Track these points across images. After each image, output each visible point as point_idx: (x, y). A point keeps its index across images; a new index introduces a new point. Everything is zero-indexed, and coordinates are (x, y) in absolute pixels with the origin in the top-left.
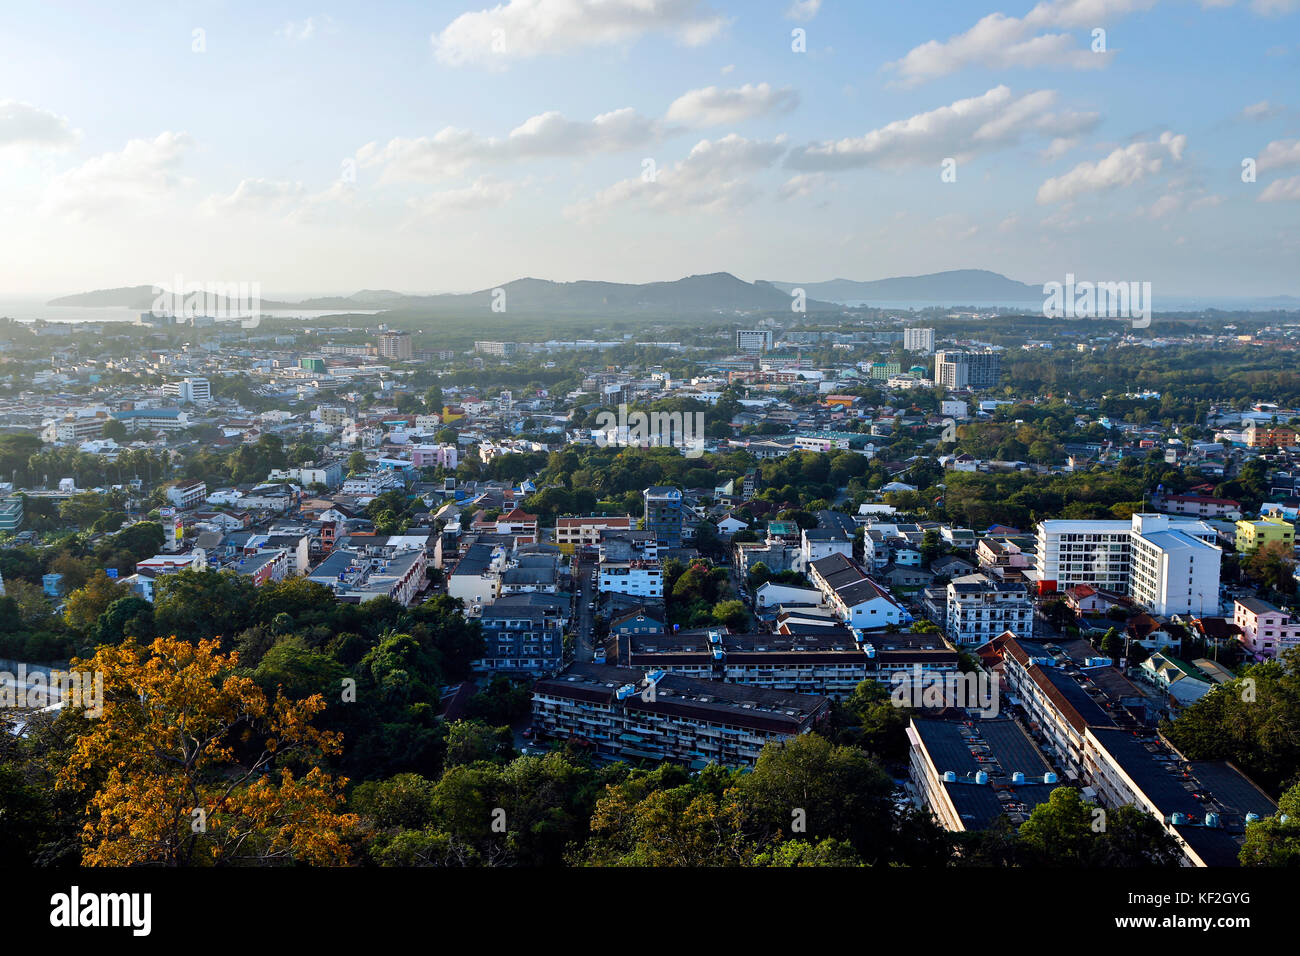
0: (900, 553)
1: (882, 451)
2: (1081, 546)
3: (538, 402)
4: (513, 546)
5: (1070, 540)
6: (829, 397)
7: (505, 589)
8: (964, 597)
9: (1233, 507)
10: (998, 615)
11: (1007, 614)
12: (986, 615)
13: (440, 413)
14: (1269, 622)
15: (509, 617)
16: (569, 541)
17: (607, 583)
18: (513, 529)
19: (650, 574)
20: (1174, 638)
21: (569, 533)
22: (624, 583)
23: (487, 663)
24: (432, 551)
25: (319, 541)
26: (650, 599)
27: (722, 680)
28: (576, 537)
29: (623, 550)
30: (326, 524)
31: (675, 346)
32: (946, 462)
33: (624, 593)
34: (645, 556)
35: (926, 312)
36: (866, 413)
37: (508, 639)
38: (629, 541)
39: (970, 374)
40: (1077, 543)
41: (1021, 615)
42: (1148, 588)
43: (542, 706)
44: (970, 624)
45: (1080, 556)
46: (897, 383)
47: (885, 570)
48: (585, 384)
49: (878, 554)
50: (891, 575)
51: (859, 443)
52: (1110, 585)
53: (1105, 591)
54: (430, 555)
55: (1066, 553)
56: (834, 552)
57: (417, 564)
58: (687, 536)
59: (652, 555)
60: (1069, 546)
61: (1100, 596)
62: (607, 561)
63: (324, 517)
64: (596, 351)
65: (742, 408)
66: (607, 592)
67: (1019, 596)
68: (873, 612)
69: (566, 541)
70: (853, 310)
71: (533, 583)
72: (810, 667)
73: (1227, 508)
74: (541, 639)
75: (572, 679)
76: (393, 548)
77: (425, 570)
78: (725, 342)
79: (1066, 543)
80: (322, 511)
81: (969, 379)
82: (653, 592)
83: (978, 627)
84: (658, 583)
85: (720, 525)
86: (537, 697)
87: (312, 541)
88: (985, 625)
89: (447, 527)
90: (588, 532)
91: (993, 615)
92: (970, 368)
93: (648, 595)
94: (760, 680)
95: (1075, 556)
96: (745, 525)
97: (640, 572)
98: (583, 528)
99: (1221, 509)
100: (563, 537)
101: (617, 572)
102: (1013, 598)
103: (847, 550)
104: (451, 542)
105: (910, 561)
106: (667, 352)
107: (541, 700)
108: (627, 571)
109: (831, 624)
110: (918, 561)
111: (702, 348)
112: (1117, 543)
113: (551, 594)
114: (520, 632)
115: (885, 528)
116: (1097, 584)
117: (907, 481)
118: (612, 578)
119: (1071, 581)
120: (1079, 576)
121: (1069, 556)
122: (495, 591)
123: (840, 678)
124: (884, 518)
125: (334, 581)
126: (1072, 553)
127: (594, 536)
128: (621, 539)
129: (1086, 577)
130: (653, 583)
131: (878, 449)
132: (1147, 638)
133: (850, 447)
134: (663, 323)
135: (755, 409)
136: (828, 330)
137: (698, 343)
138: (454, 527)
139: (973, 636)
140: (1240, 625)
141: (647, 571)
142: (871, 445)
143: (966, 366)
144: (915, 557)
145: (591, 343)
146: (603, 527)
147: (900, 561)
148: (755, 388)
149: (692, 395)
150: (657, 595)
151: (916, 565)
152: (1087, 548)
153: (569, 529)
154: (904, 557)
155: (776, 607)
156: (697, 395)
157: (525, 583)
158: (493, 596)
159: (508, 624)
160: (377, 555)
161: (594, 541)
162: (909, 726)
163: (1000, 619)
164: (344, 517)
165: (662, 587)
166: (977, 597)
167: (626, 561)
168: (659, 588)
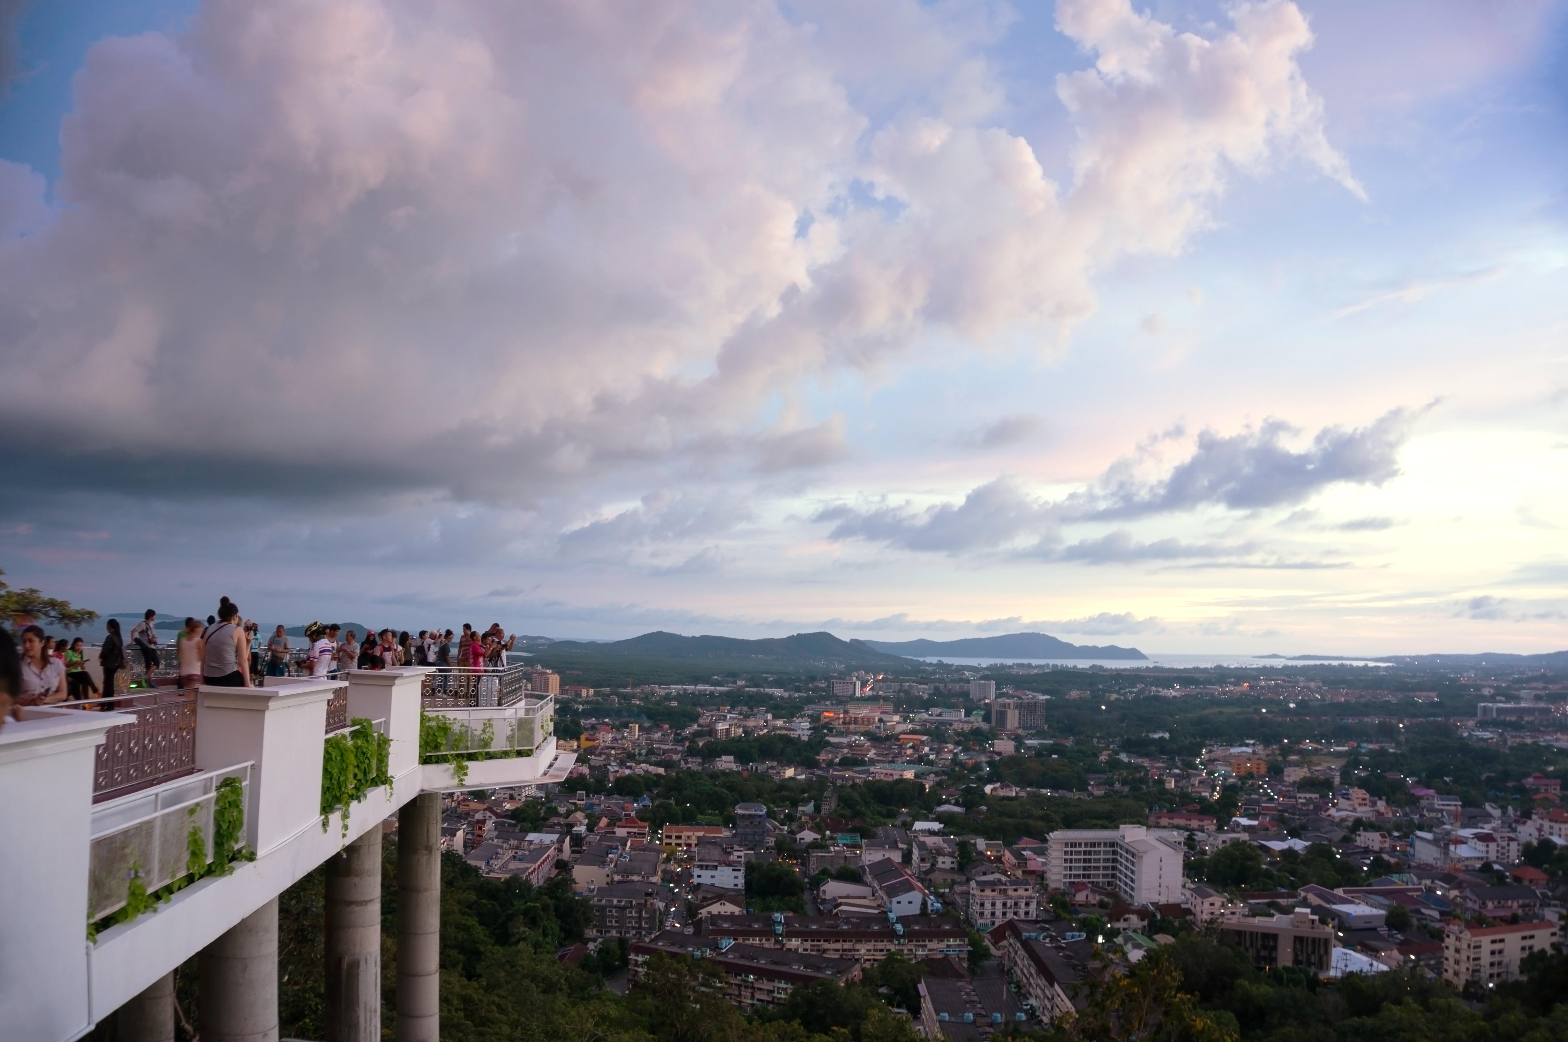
0: (940, 859)
1: (941, 780)
2: (1080, 852)
3: (660, 734)
4: (626, 845)
5: (1071, 847)
6: (901, 736)
7: (617, 878)
8: (982, 891)
9: (1210, 822)
10: (1008, 905)
11: (1016, 904)
12: (999, 905)
13: (578, 739)
14: (1212, 904)
15: (615, 897)
16: (673, 844)
17: (699, 876)
18: (628, 833)
19: (734, 870)
20: (1142, 920)
21: (674, 838)
22: (712, 877)
23: (597, 931)
24: (562, 846)
25: (473, 834)
26: (733, 890)
27: (782, 949)
28: (679, 841)
29: (716, 853)
30: (478, 821)
31: (778, 692)
32: (992, 790)
33: (712, 885)
34: (733, 858)
35: (990, 668)
36: (931, 750)
37: (615, 914)
38: (722, 846)
39: (1020, 719)
40: (1078, 849)
41: (1027, 904)
42: (1130, 883)
43: (636, 964)
44: (986, 912)
45: (1080, 860)
46: (961, 726)
47: (927, 873)
48: (701, 721)
49: (923, 860)
50: (931, 876)
51: (923, 774)
52: (1103, 883)
53: (1099, 887)
54: (560, 850)
55: (1069, 857)
56: (886, 857)
57: (549, 856)
58: (770, 844)
59: (739, 857)
60: (1071, 852)
61: (1093, 891)
62: (700, 860)
63: (478, 816)
64: (712, 694)
65: (828, 743)
66: (699, 884)
67: (1026, 890)
68: (910, 902)
69: (670, 844)
70: (931, 664)
71: (639, 874)
72: (851, 941)
73: (1205, 822)
74: (640, 915)
75: (661, 944)
76: (531, 842)
77: (555, 861)
78: (823, 690)
79: (1069, 849)
80: (477, 811)
81: (1020, 723)
82: (736, 885)
83: (993, 914)
84: (740, 877)
85: (798, 836)
86: (632, 956)
87: (467, 834)
88: (998, 913)
89: (575, 829)
90: (689, 837)
91: (1005, 904)
92: (1020, 713)
93: (732, 887)
94: (812, 950)
95: (1075, 860)
96: (819, 837)
97: (726, 868)
98: (684, 834)
99: (1201, 823)
100: (668, 841)
101: (707, 867)
102: (1021, 892)
103: (896, 857)
104: (577, 840)
105: (948, 866)
106: (771, 697)
107: (636, 958)
108: (716, 868)
109: (876, 911)
110: (955, 866)
111: (801, 694)
112: (1108, 849)
113: (654, 883)
114: (624, 908)
115: (930, 841)
116: (1093, 882)
117: (957, 804)
118: (703, 873)
119: (1072, 880)
120: (1079, 875)
121: (1071, 860)
122: (609, 880)
123: (875, 950)
124: (931, 833)
125: (482, 865)
126: (1074, 857)
127: (694, 841)
128: (715, 843)
129: (1084, 876)
130: (736, 877)
131: (938, 779)
132: (1122, 920)
133: (915, 777)
134: (772, 673)
135: (839, 746)
136: (908, 681)
137: (798, 690)
138: (582, 829)
139: (989, 921)
140: (1192, 908)
141: (731, 868)
142: (932, 775)
143: (1017, 712)
144: (952, 863)
145: (709, 688)
146: (701, 834)
147: (940, 865)
148: (842, 728)
149: (786, 732)
150: (740, 887)
151: (952, 869)
152: (1085, 853)
153: (674, 835)
154: (943, 863)
155: (834, 899)
156: (792, 732)
157: (633, 874)
158: (607, 883)
159: (615, 902)
160: (517, 848)
161: (693, 845)
162: (920, 982)
163: (1011, 907)
164: (494, 818)
165: (743, 881)
166: (993, 891)
167: (716, 861)
168: (741, 882)
